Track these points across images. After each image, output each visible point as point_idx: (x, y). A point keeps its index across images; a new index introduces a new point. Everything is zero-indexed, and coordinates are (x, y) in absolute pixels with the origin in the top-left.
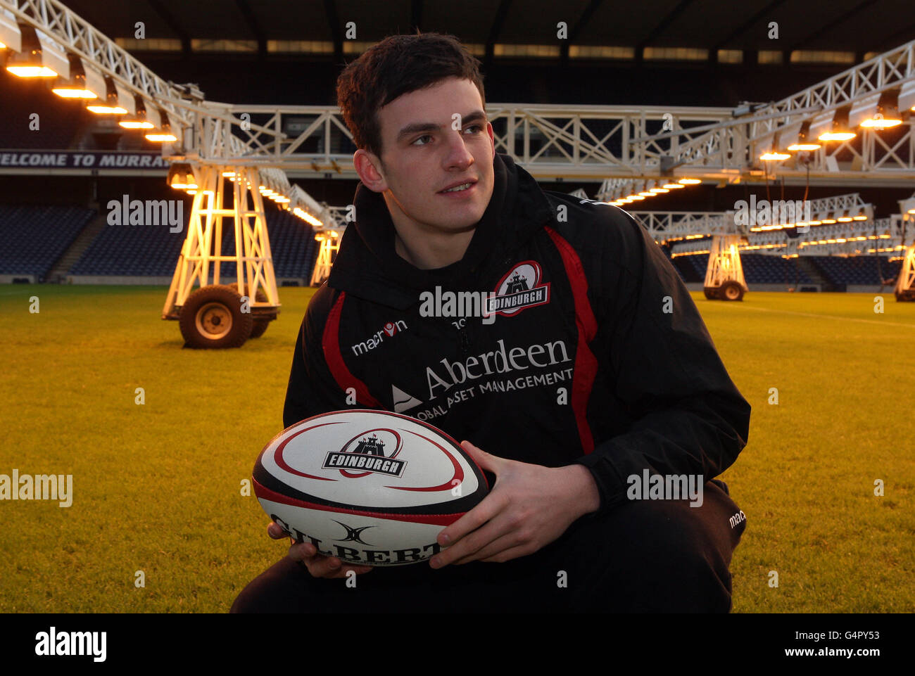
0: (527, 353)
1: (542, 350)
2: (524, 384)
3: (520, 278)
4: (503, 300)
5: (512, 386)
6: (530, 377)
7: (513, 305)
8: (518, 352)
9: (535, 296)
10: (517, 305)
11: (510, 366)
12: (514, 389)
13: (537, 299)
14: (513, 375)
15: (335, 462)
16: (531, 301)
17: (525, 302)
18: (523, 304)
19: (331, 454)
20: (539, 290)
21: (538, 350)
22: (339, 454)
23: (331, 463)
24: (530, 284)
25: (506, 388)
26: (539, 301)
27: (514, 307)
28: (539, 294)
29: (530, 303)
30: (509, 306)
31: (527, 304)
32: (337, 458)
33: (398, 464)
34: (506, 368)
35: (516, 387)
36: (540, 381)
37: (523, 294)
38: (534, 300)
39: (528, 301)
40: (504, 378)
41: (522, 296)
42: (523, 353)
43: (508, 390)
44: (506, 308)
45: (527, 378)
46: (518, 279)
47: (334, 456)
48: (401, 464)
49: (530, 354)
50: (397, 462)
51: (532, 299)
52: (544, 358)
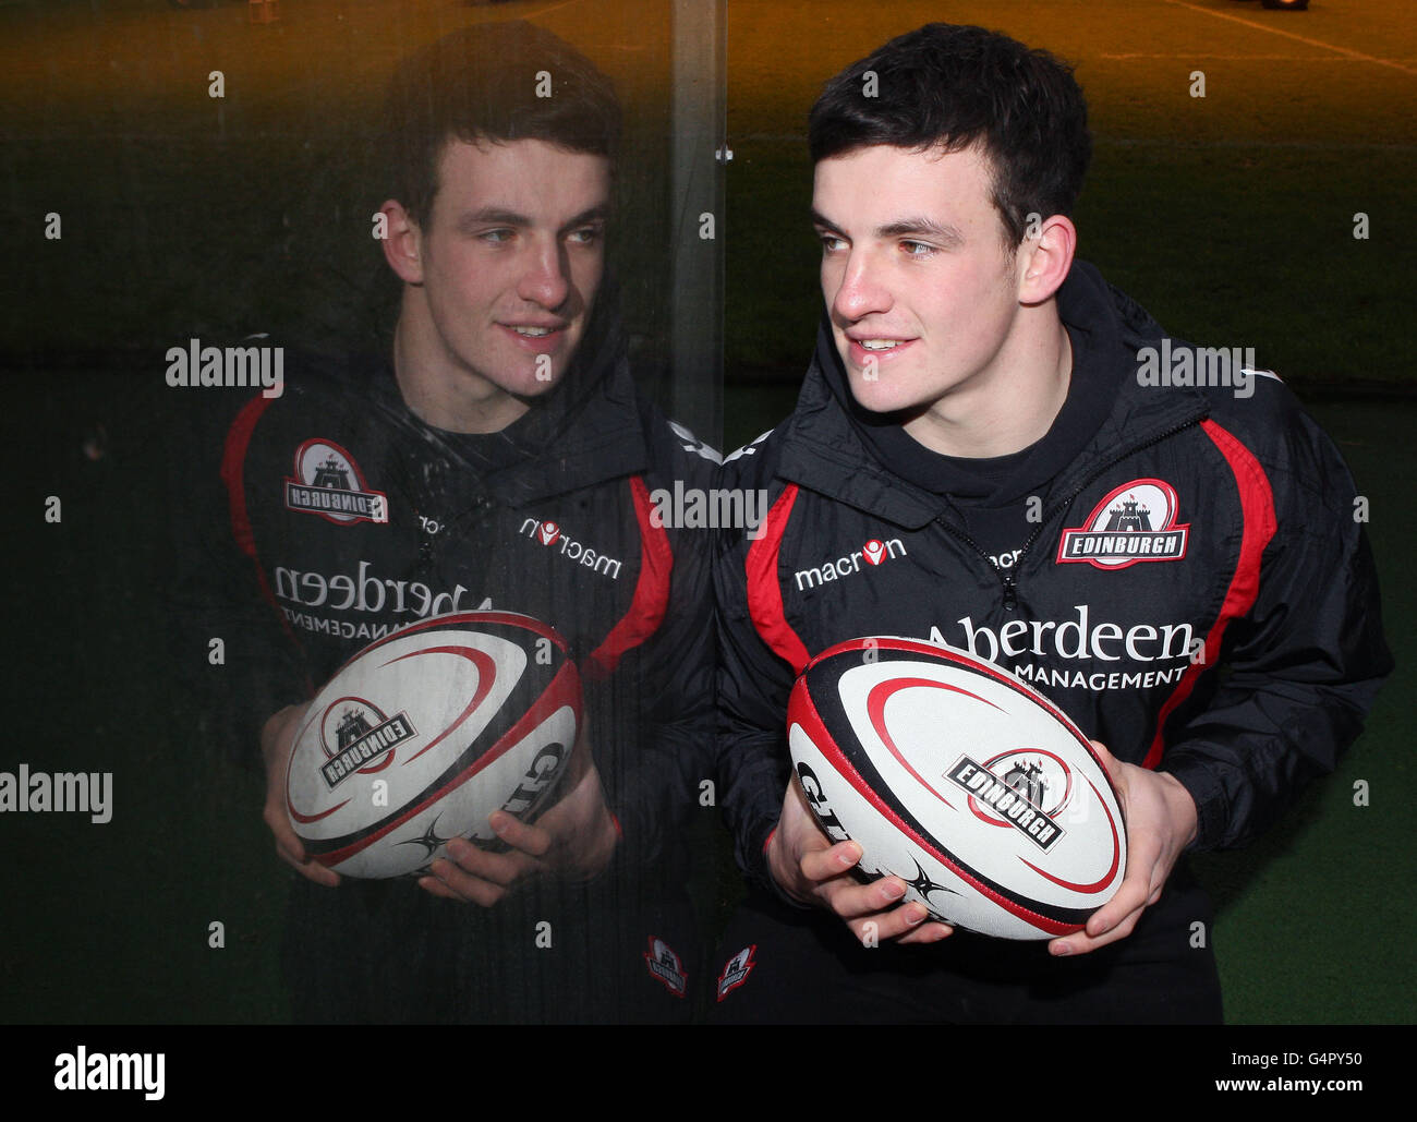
0: (1125, 635)
1: (1153, 635)
2: (1103, 683)
3: (1138, 508)
4: (1100, 539)
5: (1083, 683)
6: (1118, 675)
7: (1116, 551)
8: (1109, 631)
9: (1164, 544)
10: (1125, 554)
11: (1089, 650)
12: (1085, 686)
13: (1166, 551)
14: (1091, 666)
15: (967, 778)
16: (1154, 551)
17: (1141, 551)
18: (1137, 554)
19: (966, 762)
20: (1172, 535)
21: (1146, 633)
22: (979, 769)
23: (960, 777)
24: (1157, 521)
25: (1071, 682)
26: (1169, 554)
27: (1118, 554)
28: (1171, 543)
29: (1151, 554)
30: (1110, 551)
31: (1144, 554)
32: (973, 773)
33: (1053, 830)
34: (1082, 653)
35: (1088, 685)
36: (1131, 682)
37: (1141, 536)
38: (1160, 551)
39: (1147, 551)
40: (1073, 666)
41: (1138, 539)
42: (1118, 634)
43: (1073, 685)
44: (1103, 555)
45: (1112, 676)
46: (1134, 509)
47: (969, 767)
48: (1058, 832)
49: (1131, 637)
50: (1053, 826)
51: (1157, 549)
52: (1153, 648)
